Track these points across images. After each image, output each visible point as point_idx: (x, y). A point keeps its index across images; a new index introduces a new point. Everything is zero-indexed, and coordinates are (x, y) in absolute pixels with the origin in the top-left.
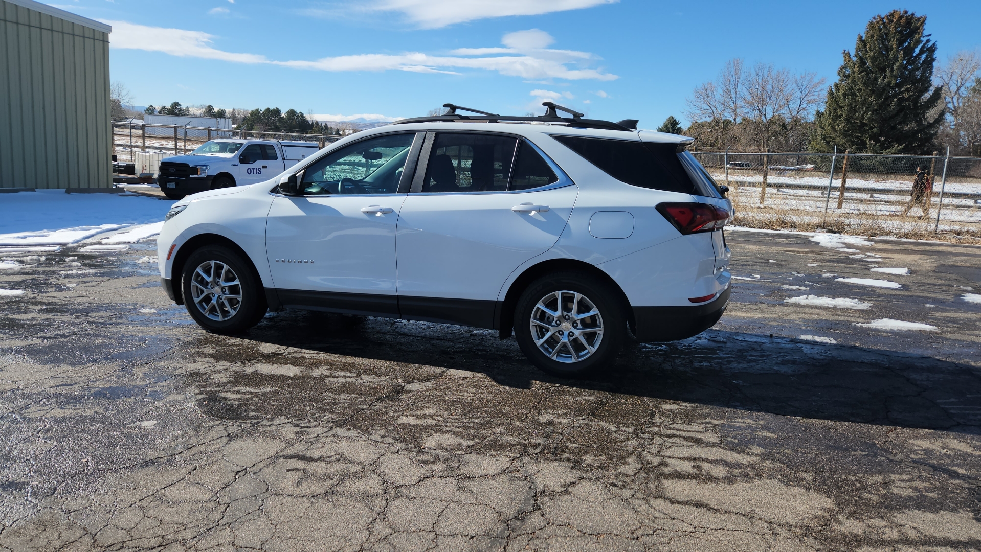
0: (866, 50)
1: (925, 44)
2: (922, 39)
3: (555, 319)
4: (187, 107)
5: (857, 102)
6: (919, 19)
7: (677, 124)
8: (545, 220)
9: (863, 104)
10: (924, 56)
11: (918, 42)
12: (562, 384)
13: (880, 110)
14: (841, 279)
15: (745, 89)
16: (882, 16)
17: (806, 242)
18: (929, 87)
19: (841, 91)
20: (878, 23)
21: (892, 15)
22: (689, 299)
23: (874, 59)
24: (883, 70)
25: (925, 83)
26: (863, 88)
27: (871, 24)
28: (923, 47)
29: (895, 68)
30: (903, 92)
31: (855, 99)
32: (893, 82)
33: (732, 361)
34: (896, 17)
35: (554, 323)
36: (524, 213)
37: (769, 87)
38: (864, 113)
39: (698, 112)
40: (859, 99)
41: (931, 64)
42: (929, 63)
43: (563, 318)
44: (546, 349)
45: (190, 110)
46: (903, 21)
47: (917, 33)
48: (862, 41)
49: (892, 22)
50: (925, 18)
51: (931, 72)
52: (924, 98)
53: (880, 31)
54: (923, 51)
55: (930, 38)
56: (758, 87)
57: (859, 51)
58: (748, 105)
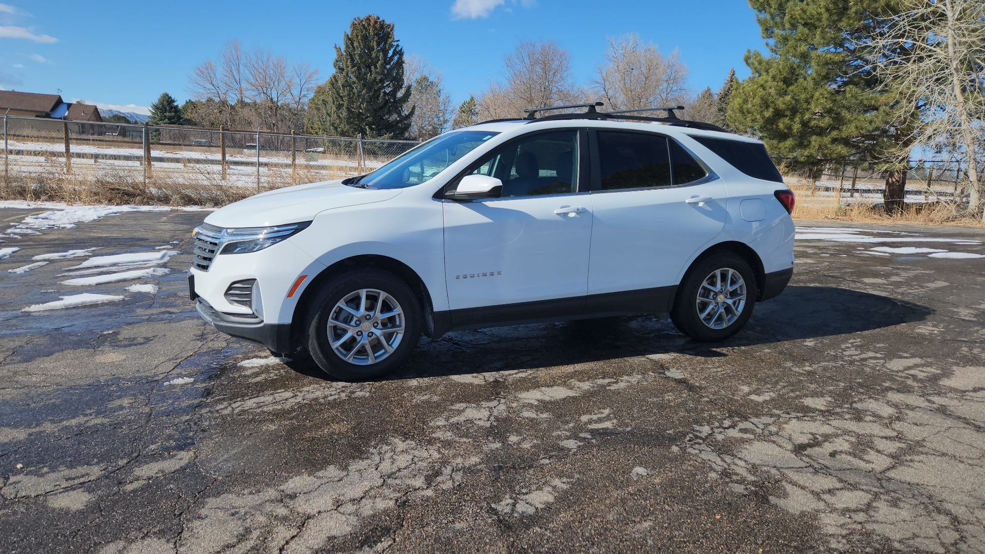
0: (353, 47)
1: (396, 48)
2: (393, 43)
5: (354, 93)
6: (389, 25)
7: (173, 101)
8: (710, 209)
9: (359, 96)
10: (396, 58)
11: (392, 46)
13: (371, 101)
15: (247, 72)
16: (361, 19)
18: (402, 84)
19: (339, 82)
20: (359, 24)
21: (368, 19)
23: (360, 55)
24: (369, 67)
25: (398, 81)
26: (357, 81)
27: (354, 24)
28: (395, 50)
29: (378, 66)
30: (384, 87)
31: (352, 91)
32: (379, 78)
34: (372, 21)
36: (695, 205)
38: (361, 103)
39: (202, 91)
40: (355, 90)
41: (402, 65)
42: (400, 63)
44: (708, 322)
46: (378, 26)
47: (388, 38)
48: (349, 39)
49: (369, 25)
50: (393, 25)
51: (403, 72)
52: (400, 94)
53: (362, 32)
54: (394, 54)
55: (398, 43)
56: (260, 70)
57: (347, 47)
58: (253, 88)
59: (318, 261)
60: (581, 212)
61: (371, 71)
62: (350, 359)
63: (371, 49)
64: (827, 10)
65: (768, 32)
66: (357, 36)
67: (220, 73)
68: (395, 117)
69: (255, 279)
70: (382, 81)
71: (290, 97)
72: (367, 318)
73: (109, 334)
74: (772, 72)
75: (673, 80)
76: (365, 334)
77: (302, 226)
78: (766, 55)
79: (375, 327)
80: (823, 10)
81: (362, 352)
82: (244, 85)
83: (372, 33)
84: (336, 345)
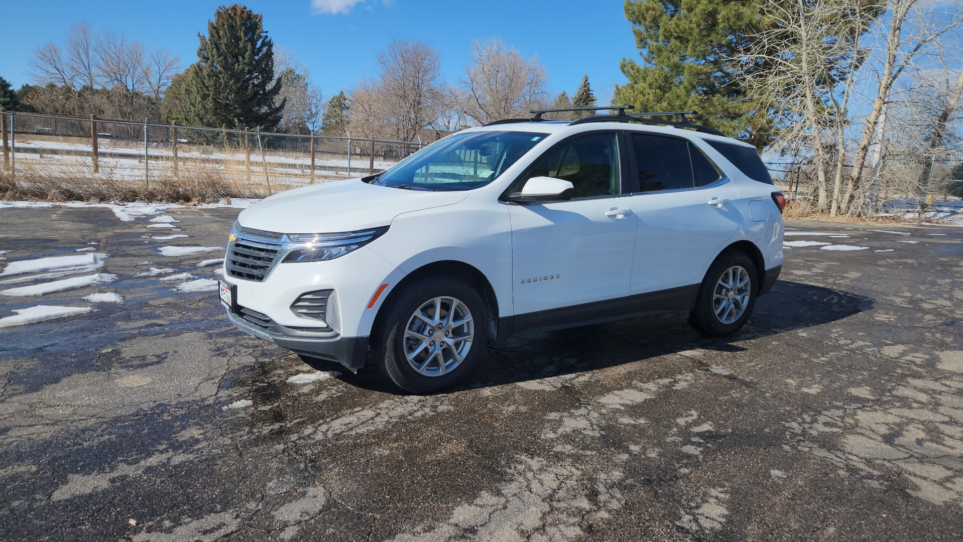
0: (219, 36)
1: (264, 39)
2: (262, 34)
5: (221, 84)
6: (257, 16)
7: (8, 85)
9: (226, 86)
10: (265, 49)
11: (260, 37)
13: (239, 92)
15: (98, 57)
16: (227, 8)
18: (272, 76)
19: (204, 71)
20: (225, 13)
21: (234, 8)
23: (226, 45)
24: (236, 57)
25: (268, 74)
26: (223, 71)
27: (219, 13)
28: (263, 41)
29: (246, 57)
30: (252, 79)
31: (218, 81)
32: (247, 69)
34: (239, 11)
38: (228, 94)
39: (44, 75)
40: (222, 80)
41: (271, 57)
42: (269, 55)
46: (245, 16)
47: (257, 28)
48: (214, 28)
49: (236, 14)
50: (261, 16)
51: (272, 64)
52: (269, 86)
53: (228, 21)
54: (263, 44)
55: (267, 34)
56: (113, 56)
57: (212, 35)
58: (106, 74)
59: (399, 268)
60: (628, 214)
61: (239, 62)
62: (423, 370)
63: (238, 39)
64: (698, 26)
65: (642, 42)
66: (223, 25)
67: (65, 56)
68: (264, 109)
69: (333, 290)
70: (250, 72)
71: (148, 85)
72: (440, 327)
73: (108, 353)
74: (649, 79)
75: (534, 83)
76: (437, 344)
77: (380, 231)
78: (641, 63)
79: (446, 336)
80: (694, 26)
81: (435, 363)
82: (94, 70)
83: (239, 23)
84: (410, 357)
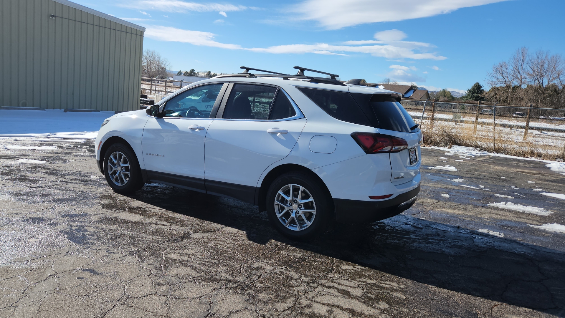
3: (289, 202)
4: (198, 72)
7: (481, 87)
8: (284, 139)
12: (288, 244)
14: (544, 194)
17: (543, 166)
22: (369, 196)
33: (416, 241)
35: (288, 204)
36: (273, 134)
37: (546, 66)
39: (495, 80)
43: (294, 201)
44: (284, 221)
45: (199, 73)
58: (531, 77)
59: (104, 136)
62: (114, 181)
72: (120, 165)
76: (119, 172)
79: (122, 170)
81: (118, 179)
82: (524, 75)
84: (110, 173)
